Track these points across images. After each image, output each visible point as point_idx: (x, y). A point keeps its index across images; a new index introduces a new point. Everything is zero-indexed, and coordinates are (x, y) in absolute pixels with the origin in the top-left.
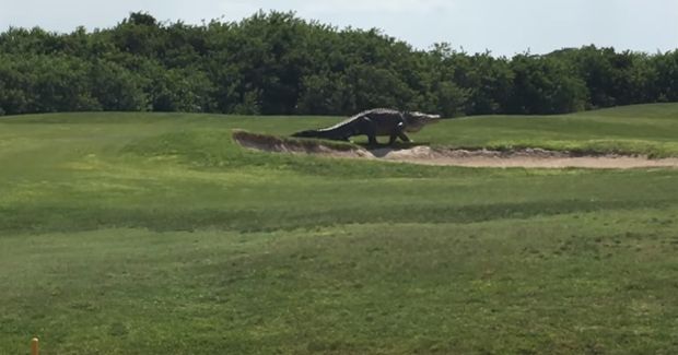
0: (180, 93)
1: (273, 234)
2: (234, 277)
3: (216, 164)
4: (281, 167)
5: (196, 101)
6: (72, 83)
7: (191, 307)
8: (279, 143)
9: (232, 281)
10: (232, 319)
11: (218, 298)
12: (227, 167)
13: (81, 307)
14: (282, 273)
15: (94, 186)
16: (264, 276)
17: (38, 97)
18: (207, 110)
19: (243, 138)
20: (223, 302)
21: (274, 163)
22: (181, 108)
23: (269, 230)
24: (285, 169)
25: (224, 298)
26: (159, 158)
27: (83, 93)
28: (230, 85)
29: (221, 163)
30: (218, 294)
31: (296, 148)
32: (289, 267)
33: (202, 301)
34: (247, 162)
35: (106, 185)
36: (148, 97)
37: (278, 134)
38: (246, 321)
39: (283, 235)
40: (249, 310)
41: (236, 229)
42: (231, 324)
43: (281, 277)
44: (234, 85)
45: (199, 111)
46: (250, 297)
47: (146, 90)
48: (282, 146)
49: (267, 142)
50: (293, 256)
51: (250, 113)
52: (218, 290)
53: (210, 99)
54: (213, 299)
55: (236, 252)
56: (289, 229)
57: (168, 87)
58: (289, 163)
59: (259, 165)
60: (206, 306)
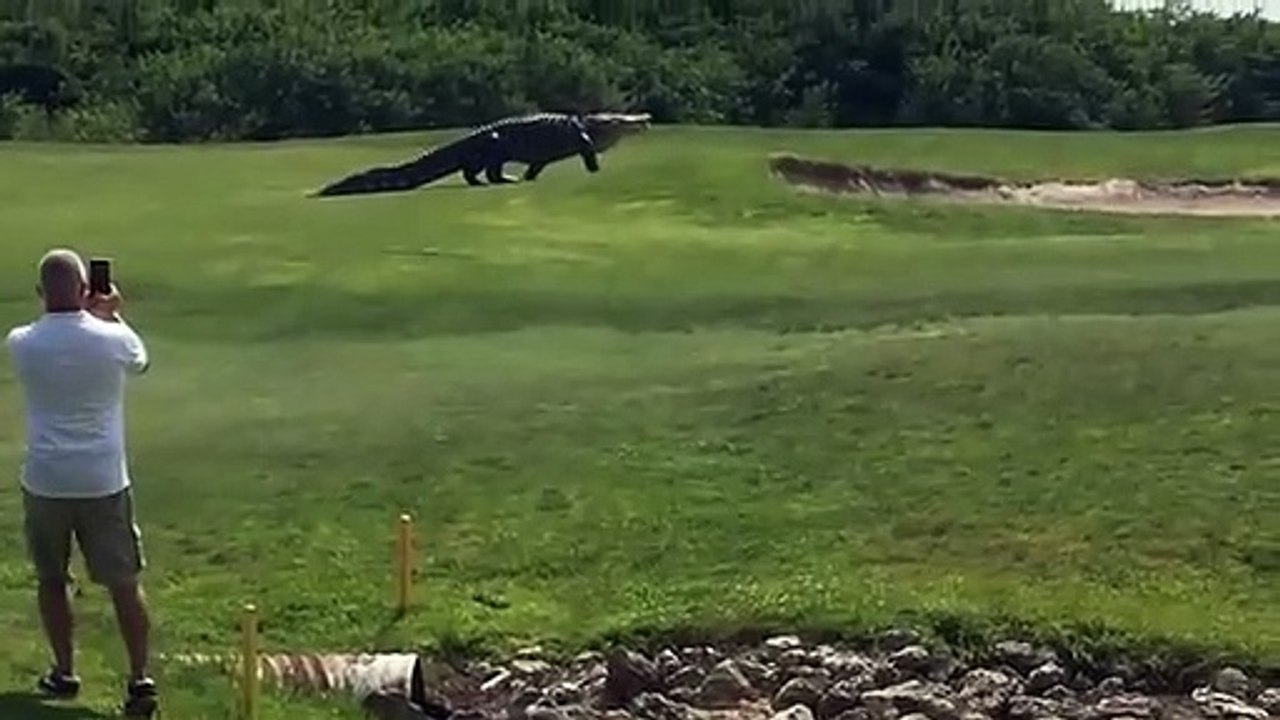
0: (685, 91)
1: (836, 335)
2: (764, 411)
3: (739, 214)
4: (857, 218)
5: (715, 105)
6: (490, 78)
7: (687, 462)
8: (856, 176)
9: (758, 418)
10: (756, 482)
11: (732, 446)
12: (758, 221)
13: (491, 463)
14: (850, 401)
15: (516, 254)
16: (816, 407)
17: (431, 101)
18: (735, 119)
19: (791, 169)
20: (740, 453)
21: (845, 210)
22: (688, 118)
23: (828, 329)
24: (866, 221)
25: (744, 446)
26: (637, 205)
27: (510, 94)
28: (778, 76)
29: (748, 214)
30: (732, 440)
31: (885, 185)
32: (862, 392)
33: (704, 451)
34: (791, 210)
35: (539, 253)
36: (628, 99)
37: (854, 162)
38: (782, 486)
39: (854, 338)
40: (786, 467)
41: (769, 327)
42: (754, 490)
43: (850, 409)
44: (784, 77)
45: (720, 122)
46: (790, 443)
47: (624, 88)
48: (862, 182)
49: (835, 175)
50: (872, 373)
51: (812, 125)
52: (733, 432)
53: (739, 100)
54: (725, 448)
55: (769, 368)
56: (865, 328)
57: (663, 82)
58: (870, 212)
59: (815, 215)
60: (711, 461)
